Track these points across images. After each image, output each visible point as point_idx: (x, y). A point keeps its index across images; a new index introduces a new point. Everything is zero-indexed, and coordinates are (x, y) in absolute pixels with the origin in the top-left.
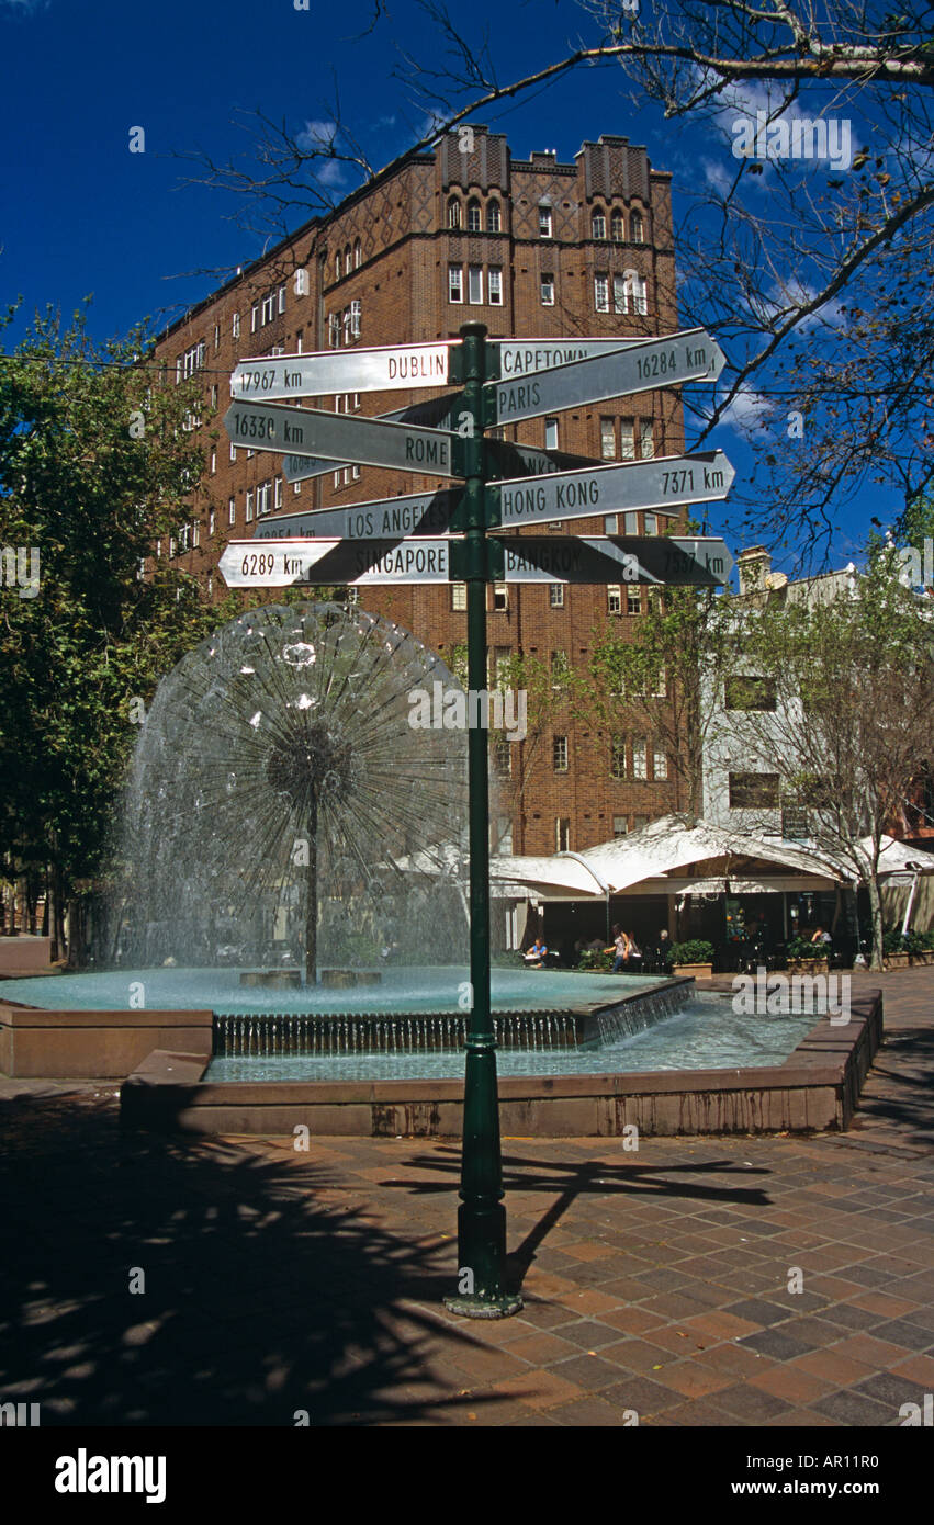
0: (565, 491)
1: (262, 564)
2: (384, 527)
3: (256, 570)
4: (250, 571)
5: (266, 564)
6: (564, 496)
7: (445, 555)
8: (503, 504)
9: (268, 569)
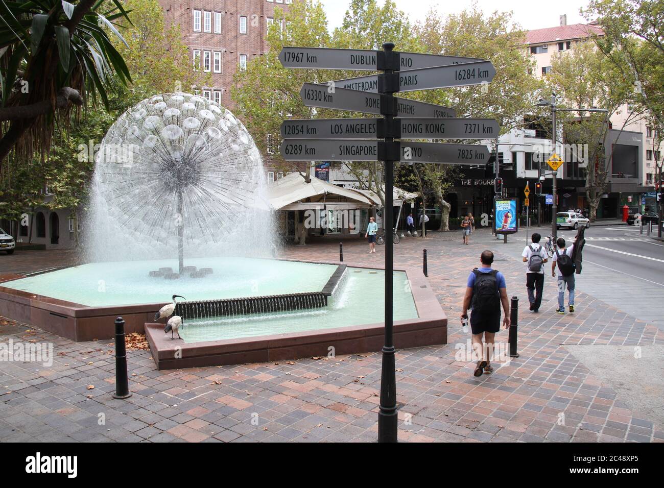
0: (429, 126)
1: (296, 149)
2: (346, 131)
3: (293, 152)
4: (290, 152)
5: (298, 149)
6: (429, 128)
7: (376, 149)
8: (402, 129)
9: (299, 151)
